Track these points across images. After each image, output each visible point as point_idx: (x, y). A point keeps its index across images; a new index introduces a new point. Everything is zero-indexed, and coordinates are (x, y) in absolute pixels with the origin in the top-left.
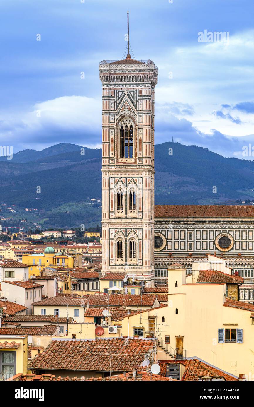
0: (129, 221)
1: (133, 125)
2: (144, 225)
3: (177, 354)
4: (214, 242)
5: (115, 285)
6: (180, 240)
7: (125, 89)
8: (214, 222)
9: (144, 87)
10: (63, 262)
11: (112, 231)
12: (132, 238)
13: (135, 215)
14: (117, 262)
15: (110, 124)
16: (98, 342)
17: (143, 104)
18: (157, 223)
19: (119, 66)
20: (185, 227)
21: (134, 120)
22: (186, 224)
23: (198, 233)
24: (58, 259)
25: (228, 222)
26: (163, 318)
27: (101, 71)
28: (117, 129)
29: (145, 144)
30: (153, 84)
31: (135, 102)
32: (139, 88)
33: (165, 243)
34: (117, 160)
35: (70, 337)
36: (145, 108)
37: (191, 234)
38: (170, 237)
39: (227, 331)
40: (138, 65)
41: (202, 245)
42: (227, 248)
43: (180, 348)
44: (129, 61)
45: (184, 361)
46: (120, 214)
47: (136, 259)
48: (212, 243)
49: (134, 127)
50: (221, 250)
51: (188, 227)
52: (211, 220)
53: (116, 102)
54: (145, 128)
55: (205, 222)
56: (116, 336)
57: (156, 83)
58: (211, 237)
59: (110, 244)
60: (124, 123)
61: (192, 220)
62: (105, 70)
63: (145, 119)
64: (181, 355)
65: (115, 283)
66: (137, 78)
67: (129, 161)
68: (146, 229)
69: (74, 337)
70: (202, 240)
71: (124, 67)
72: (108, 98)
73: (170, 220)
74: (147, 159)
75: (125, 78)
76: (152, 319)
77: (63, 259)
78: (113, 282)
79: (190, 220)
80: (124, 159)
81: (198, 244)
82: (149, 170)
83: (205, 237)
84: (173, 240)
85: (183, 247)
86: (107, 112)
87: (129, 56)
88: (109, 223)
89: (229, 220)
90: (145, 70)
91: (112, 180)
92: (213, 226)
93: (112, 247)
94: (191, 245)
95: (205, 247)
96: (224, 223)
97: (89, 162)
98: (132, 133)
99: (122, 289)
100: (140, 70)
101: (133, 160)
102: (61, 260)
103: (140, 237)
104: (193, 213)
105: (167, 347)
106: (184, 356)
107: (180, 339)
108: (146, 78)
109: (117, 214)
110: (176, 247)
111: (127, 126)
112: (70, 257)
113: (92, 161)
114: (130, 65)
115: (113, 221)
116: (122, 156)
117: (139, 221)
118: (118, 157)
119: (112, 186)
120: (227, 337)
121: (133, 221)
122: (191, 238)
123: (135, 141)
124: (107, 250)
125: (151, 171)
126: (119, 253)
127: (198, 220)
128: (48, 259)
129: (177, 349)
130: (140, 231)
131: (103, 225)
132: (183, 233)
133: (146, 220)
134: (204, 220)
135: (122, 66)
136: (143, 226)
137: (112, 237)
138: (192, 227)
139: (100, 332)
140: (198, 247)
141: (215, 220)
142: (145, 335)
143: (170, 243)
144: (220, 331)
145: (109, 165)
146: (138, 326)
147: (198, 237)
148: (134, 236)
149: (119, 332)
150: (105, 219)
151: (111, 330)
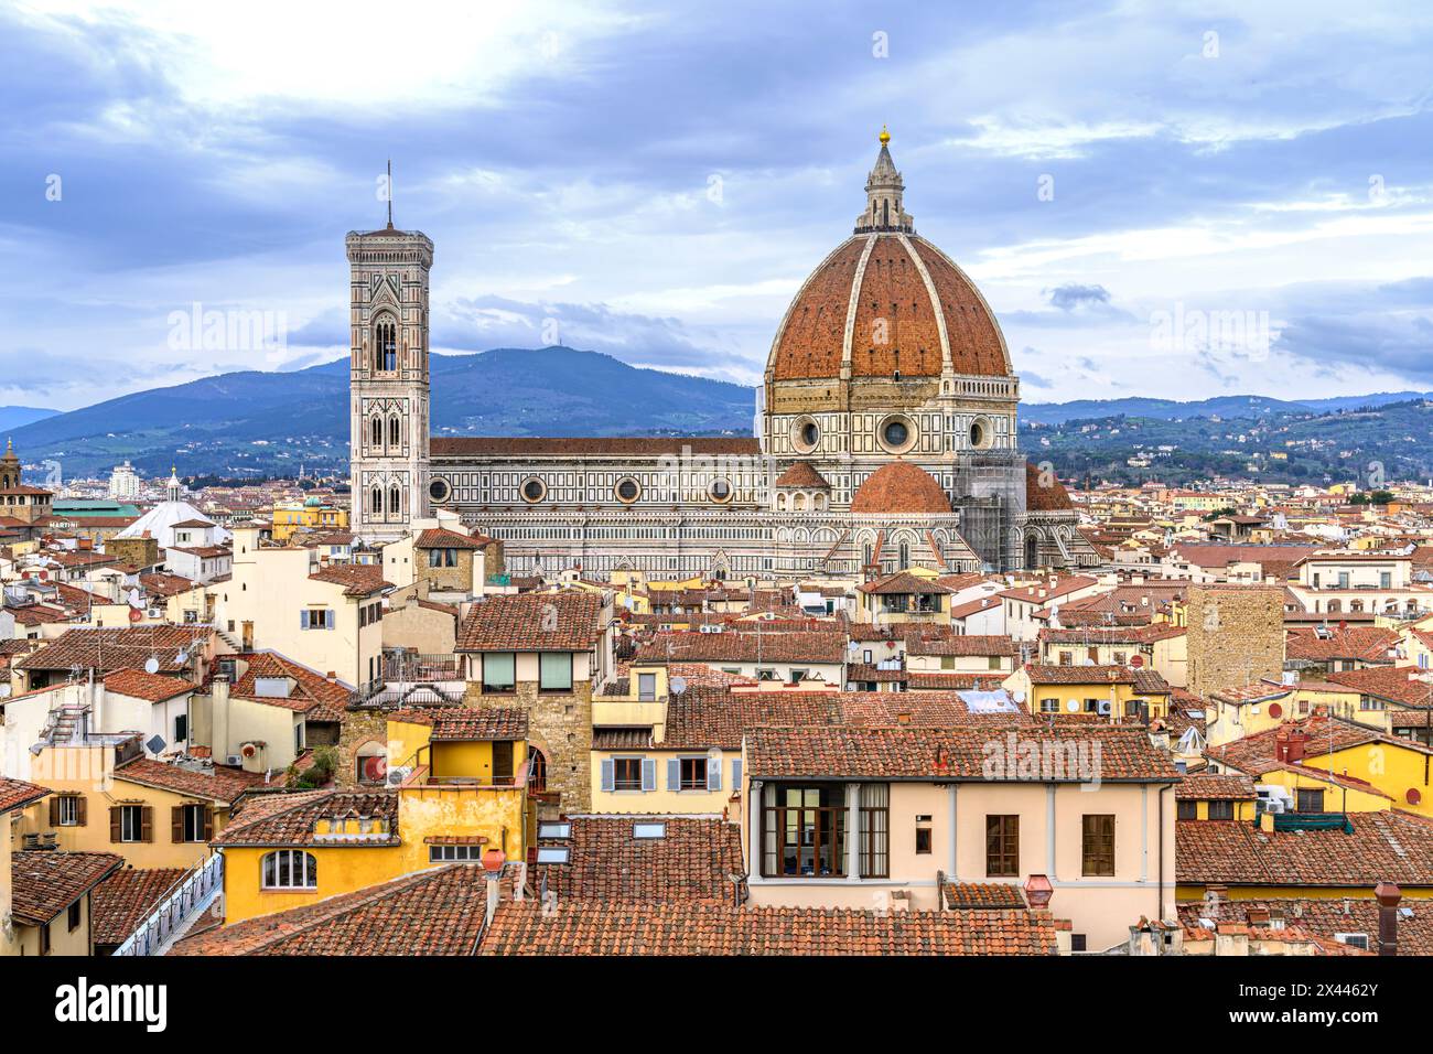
0: (390, 459)
1: (395, 323)
2: (410, 466)
3: (245, 646)
4: (519, 490)
5: (339, 551)
6: (470, 487)
7: (383, 272)
8: (518, 462)
9: (410, 269)
10: (332, 519)
11: (365, 475)
12: (394, 485)
13: (397, 451)
14: (373, 519)
15: (363, 323)
16: (133, 630)
17: (409, 294)
18: (433, 464)
19: (373, 239)
20: (478, 468)
21: (396, 316)
22: (478, 464)
23: (497, 477)
24: (325, 514)
25: (539, 461)
26: (226, 596)
27: (348, 246)
28: (372, 329)
29: (411, 351)
30: (426, 265)
31: (397, 290)
32: (403, 271)
33: (449, 491)
34: (373, 375)
35: (93, 625)
36: (411, 300)
37: (485, 479)
38: (456, 483)
39: (313, 612)
40: (401, 238)
41: (501, 494)
42: (536, 498)
43: (249, 638)
44: (390, 231)
45: (253, 655)
46: (377, 451)
47: (400, 514)
48: (515, 492)
49: (396, 327)
50: (529, 500)
51: (483, 468)
52: (515, 458)
53: (370, 290)
54: (411, 328)
55: (506, 461)
56: (160, 622)
57: (431, 263)
58: (515, 482)
59: (363, 493)
60: (383, 320)
61: (487, 458)
62: (354, 245)
63: (412, 316)
64: (251, 647)
65: (339, 548)
66: (400, 257)
67: (390, 374)
68: (414, 472)
69: (100, 623)
70: (501, 487)
71: (381, 240)
72: (358, 285)
73: (456, 458)
74: (415, 372)
75: (382, 256)
76: (210, 598)
77: (332, 514)
78: (336, 546)
79: (484, 458)
80: (382, 373)
81: (497, 492)
82: (417, 389)
83: (506, 482)
84: (461, 487)
85: (475, 497)
86: (358, 305)
87: (390, 225)
88: (361, 463)
89: (540, 458)
90: (411, 245)
91: (365, 402)
92: (518, 467)
93: (366, 498)
94: (486, 493)
95: (506, 497)
96: (532, 463)
97: (440, 374)
98: (393, 334)
99: (349, 557)
100: (404, 245)
101: (396, 374)
102: (329, 517)
103: (406, 483)
104: (489, 448)
105: (231, 636)
106: (254, 648)
107: (248, 625)
108: (413, 256)
109: (373, 451)
110: (465, 497)
111: (386, 326)
112: (341, 511)
113: (444, 374)
114: (390, 238)
115: (367, 460)
116: (379, 368)
117: (404, 460)
118: (373, 368)
119: (365, 412)
120: (313, 622)
121: (396, 460)
122: (485, 484)
123: (397, 347)
124: (359, 502)
125: (422, 389)
126: (377, 507)
127: (496, 458)
128: (310, 514)
129: (245, 639)
130: (406, 475)
131: (352, 466)
132: (475, 477)
133: (413, 459)
134: (505, 458)
135: (379, 238)
136: (410, 468)
137: (365, 483)
138: (488, 468)
139: (136, 616)
140: (497, 498)
141: (520, 458)
142: (199, 620)
143: (456, 492)
144: (304, 613)
145: (360, 381)
146: (190, 608)
147: (497, 483)
148: (397, 482)
149: (163, 616)
150: (355, 458)
151: (152, 613)
